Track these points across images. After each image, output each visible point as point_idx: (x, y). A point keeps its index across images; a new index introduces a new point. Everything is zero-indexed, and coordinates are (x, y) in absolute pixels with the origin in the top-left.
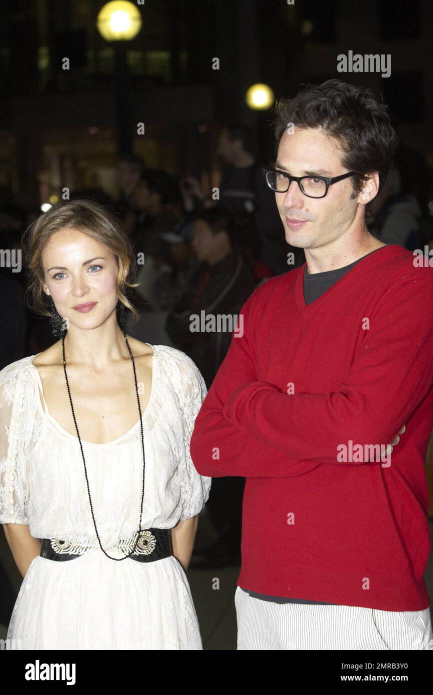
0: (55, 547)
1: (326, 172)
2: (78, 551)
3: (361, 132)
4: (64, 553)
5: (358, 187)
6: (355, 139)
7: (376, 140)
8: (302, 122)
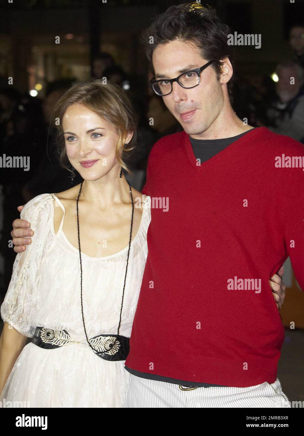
0: (43, 337)
1: (193, 66)
2: (58, 343)
3: (206, 31)
4: (48, 343)
5: (219, 71)
6: (204, 37)
7: (218, 34)
8: (163, 39)
